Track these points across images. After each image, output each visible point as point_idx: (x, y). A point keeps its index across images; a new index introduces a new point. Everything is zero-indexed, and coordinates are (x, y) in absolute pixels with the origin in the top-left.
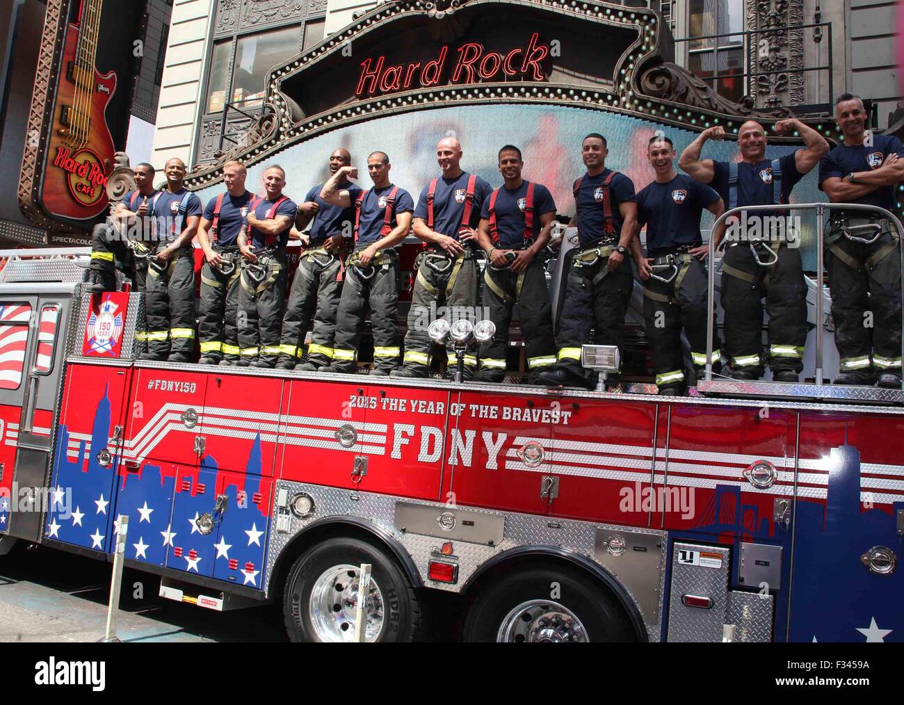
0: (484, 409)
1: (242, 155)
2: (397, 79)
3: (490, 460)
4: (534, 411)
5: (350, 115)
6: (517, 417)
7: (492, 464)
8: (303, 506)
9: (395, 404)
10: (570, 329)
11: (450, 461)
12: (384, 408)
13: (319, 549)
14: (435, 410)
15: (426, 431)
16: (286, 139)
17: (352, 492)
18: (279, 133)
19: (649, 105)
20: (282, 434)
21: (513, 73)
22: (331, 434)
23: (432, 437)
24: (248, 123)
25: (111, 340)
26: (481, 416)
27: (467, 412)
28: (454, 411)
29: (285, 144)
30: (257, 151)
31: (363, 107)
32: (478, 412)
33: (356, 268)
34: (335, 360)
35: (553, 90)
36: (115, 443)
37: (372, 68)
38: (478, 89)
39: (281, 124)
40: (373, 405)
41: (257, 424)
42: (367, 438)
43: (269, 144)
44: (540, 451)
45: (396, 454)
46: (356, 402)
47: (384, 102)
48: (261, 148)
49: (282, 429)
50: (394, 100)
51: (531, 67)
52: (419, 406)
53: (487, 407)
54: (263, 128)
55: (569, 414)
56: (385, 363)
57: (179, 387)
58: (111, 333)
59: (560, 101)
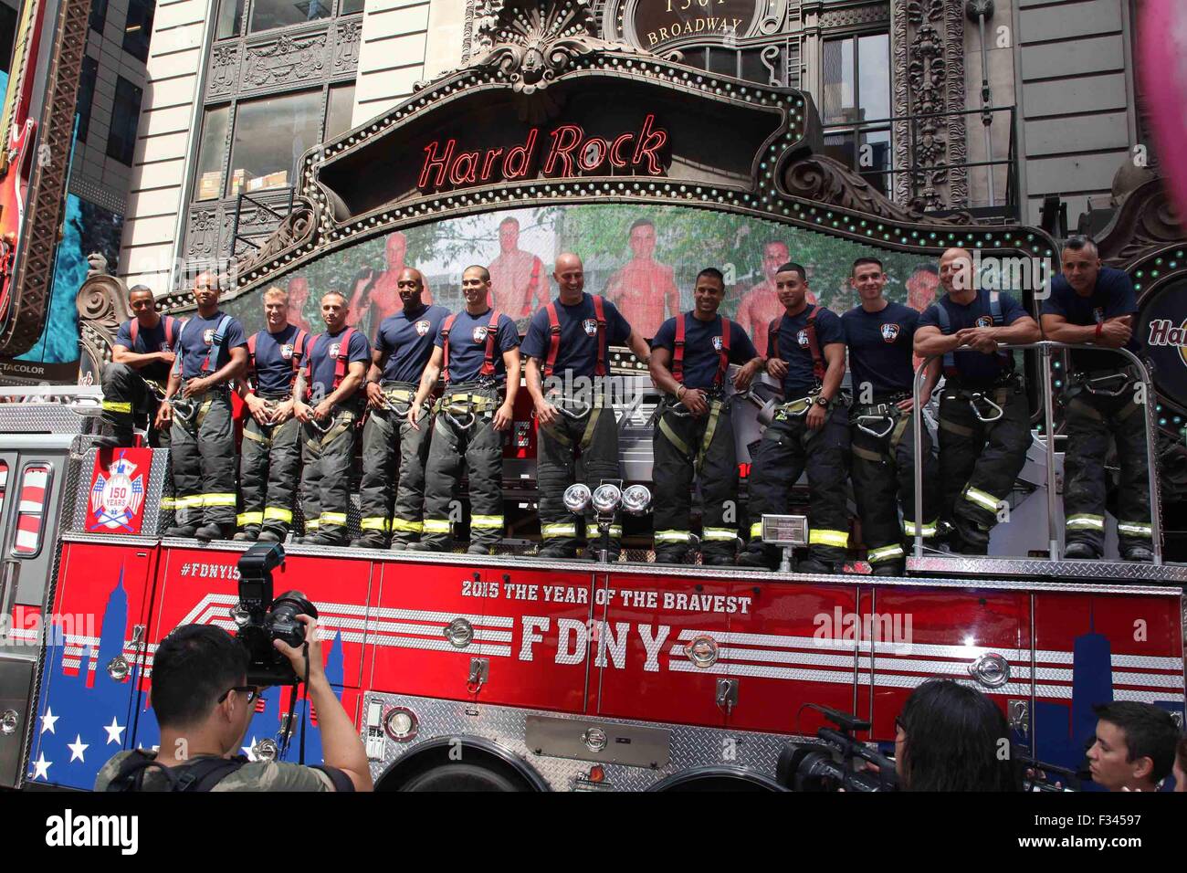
0: (640, 596)
1: (267, 262)
2: (472, 169)
3: (649, 659)
4: (703, 597)
5: (412, 214)
6: (682, 605)
7: (652, 665)
8: (401, 725)
9: (524, 592)
10: (761, 498)
11: (598, 663)
12: (509, 596)
13: (424, 781)
14: (576, 598)
15: (565, 625)
16: (327, 244)
17: (468, 704)
18: (317, 235)
19: (796, 207)
20: (372, 632)
21: (622, 164)
22: (439, 631)
23: (573, 633)
24: (252, 215)
25: (127, 511)
26: (636, 605)
27: (617, 600)
28: (601, 599)
29: (326, 249)
30: (287, 258)
31: (429, 204)
32: (631, 600)
33: (448, 415)
34: (426, 534)
35: (675, 187)
36: (134, 648)
37: (440, 154)
38: (579, 184)
39: (320, 224)
40: (494, 593)
41: (338, 619)
42: (487, 635)
43: (304, 248)
44: (713, 648)
45: (526, 655)
46: (471, 590)
47: (457, 199)
48: (293, 254)
49: (372, 625)
50: (471, 197)
51: (645, 158)
52: (555, 593)
53: (643, 594)
54: (296, 228)
55: (749, 600)
56: (488, 536)
57: (227, 573)
58: (126, 503)
59: (684, 201)
